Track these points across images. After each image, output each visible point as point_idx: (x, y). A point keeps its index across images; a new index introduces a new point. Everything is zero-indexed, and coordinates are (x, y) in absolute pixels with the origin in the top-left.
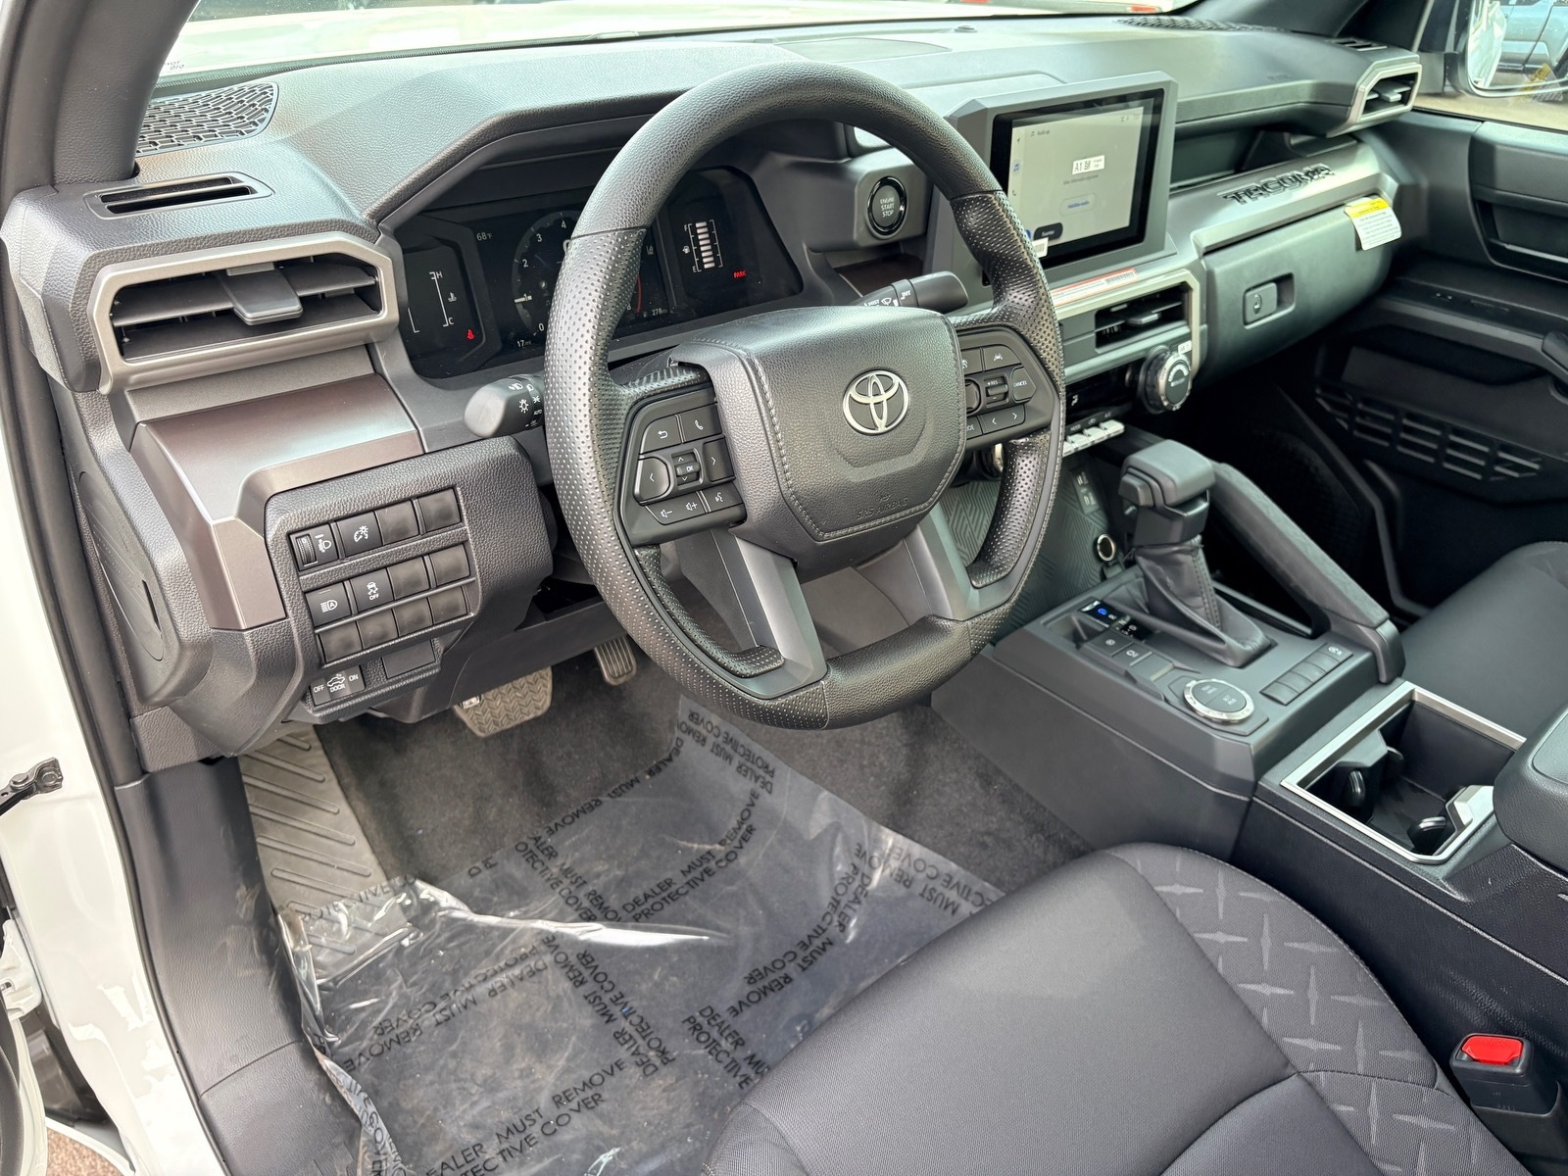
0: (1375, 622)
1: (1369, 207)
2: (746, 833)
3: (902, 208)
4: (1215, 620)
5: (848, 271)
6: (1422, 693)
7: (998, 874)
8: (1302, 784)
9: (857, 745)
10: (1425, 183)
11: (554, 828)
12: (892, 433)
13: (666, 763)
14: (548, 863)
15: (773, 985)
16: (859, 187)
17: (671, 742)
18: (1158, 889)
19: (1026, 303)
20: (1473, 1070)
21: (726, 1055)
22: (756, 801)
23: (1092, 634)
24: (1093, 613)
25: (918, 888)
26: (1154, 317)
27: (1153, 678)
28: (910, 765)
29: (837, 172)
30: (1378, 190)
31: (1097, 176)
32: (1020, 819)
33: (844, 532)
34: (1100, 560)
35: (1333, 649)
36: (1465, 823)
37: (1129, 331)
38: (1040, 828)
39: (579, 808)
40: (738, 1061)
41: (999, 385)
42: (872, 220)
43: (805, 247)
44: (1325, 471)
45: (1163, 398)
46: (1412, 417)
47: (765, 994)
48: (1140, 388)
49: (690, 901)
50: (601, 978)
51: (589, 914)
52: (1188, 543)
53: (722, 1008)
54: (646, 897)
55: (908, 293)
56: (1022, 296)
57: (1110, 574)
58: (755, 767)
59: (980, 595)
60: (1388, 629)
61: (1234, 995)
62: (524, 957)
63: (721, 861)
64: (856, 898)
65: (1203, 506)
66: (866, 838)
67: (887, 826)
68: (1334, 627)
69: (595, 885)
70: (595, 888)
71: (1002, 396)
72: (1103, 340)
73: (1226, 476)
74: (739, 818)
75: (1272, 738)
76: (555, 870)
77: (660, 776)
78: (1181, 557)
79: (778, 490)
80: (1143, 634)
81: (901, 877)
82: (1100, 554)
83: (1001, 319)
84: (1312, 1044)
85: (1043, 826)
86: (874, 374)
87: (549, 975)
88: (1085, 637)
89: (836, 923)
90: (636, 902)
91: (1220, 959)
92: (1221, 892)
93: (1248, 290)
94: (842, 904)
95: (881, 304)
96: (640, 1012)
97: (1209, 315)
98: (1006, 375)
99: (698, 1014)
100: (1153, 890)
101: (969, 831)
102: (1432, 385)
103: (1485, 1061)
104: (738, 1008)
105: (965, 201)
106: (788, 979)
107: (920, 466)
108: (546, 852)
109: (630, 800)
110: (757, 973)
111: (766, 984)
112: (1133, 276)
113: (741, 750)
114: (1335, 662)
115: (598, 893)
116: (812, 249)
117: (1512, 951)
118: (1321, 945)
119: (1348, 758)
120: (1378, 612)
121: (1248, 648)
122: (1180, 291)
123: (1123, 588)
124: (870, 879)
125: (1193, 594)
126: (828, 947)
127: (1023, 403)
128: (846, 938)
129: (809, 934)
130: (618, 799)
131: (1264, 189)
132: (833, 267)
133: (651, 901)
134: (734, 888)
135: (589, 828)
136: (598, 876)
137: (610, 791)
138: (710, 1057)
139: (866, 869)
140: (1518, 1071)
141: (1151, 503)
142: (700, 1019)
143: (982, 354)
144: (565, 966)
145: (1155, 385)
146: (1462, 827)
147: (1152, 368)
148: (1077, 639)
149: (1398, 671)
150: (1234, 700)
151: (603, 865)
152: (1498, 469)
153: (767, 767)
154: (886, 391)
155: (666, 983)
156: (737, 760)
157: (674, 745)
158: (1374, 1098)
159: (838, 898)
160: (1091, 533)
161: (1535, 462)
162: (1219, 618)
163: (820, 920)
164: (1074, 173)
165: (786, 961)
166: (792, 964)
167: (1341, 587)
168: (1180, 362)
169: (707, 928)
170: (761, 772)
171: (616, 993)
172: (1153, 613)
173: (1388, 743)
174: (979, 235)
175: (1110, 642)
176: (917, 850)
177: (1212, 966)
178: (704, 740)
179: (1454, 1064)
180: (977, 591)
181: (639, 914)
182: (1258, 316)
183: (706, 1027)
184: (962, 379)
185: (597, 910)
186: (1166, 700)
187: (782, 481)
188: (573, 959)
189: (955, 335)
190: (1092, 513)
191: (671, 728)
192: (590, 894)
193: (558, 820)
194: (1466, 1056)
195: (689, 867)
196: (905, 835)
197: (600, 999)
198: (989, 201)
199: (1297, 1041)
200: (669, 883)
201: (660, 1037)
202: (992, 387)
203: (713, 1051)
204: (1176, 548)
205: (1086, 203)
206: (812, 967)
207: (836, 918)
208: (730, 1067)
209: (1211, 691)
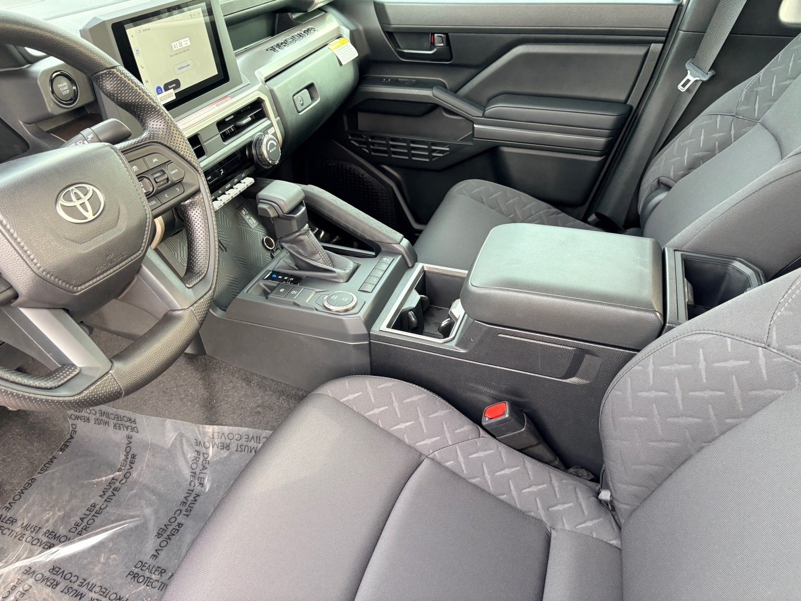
0: (399, 241)
1: (339, 44)
2: (132, 459)
3: (74, 88)
4: (329, 263)
5: (57, 131)
6: (427, 267)
7: (270, 424)
8: (388, 326)
9: (175, 389)
10: (361, 28)
11: (9, 506)
12: (100, 218)
13: (70, 440)
14: (12, 528)
15: (173, 532)
16: (40, 80)
17: (69, 427)
18: (342, 401)
19: (160, 127)
20: (491, 423)
21: (157, 582)
22: (131, 440)
23: (272, 289)
24: (270, 278)
25: (233, 447)
26: (248, 119)
27: (307, 301)
28: (206, 389)
29: (23, 74)
30: (340, 34)
31: (188, 50)
32: (271, 393)
33: (91, 283)
34: (269, 250)
35: (385, 259)
36: (457, 318)
37: (239, 129)
38: (282, 393)
39: (22, 488)
40: (165, 582)
41: (162, 175)
42: (57, 97)
43: (21, 123)
44: (367, 175)
45: (268, 159)
46: (393, 140)
47: (170, 539)
48: (255, 157)
49: (111, 510)
50: (68, 576)
51: (49, 545)
52: (303, 229)
53: (147, 558)
54: (82, 519)
55: (92, 136)
56: (156, 123)
57: (275, 255)
58: (123, 423)
59: (193, 291)
60: (405, 242)
61: (389, 435)
62: (14, 587)
63: (122, 480)
64: (204, 467)
65: (303, 209)
66: (198, 434)
67: (206, 424)
68: (383, 249)
69: (49, 526)
70: (48, 529)
71: (166, 181)
72: (226, 137)
73: (311, 191)
74: (125, 453)
75: (369, 310)
76: (18, 530)
77: (68, 450)
78: (302, 237)
79: (32, 272)
80: (297, 281)
81: (223, 446)
82: (267, 246)
83: (149, 139)
84: (428, 441)
85: (283, 392)
86: (73, 187)
87: (34, 590)
88: (270, 292)
89: (197, 484)
90: (77, 525)
91: (379, 421)
92: (370, 389)
93: (294, 95)
94: (198, 473)
95: (76, 145)
96: (99, 584)
97: (279, 112)
98: (163, 169)
99: (134, 568)
100: (340, 402)
101: (249, 409)
102: (396, 122)
103: (495, 417)
104: (156, 554)
105: (99, 76)
106: (180, 525)
107: (125, 232)
108: (9, 522)
109: (54, 470)
110: (161, 530)
111: (169, 533)
112: (230, 101)
113: (112, 416)
114: (386, 265)
115: (51, 530)
116: (26, 123)
117: (490, 366)
118: (418, 395)
119: (406, 307)
120: (398, 236)
121: (348, 271)
122: (258, 103)
123: (282, 260)
124: (208, 454)
125: (314, 254)
126: (197, 498)
127: (180, 182)
128: (205, 489)
129: (185, 496)
130: (46, 473)
131: (285, 43)
132: (46, 130)
133: (85, 521)
134: (134, 491)
135: (33, 495)
136: (47, 521)
137: (39, 471)
138: (148, 588)
139: (204, 450)
140: (507, 416)
141: (276, 215)
142: (136, 570)
143: (145, 161)
144: (43, 580)
145: (262, 155)
146: (457, 320)
147: (257, 146)
148: (266, 294)
149: (415, 260)
150: (347, 299)
151: (49, 514)
152: (434, 154)
153: (130, 420)
154: (85, 195)
155: (109, 560)
156: (112, 423)
157: (71, 429)
158: (459, 453)
159: (194, 471)
160: (259, 237)
161: (447, 147)
162: (330, 261)
163: (189, 486)
164: (174, 50)
165: (176, 516)
166: (180, 516)
167: (379, 229)
168: (271, 139)
169: (125, 520)
170: (128, 424)
171: (81, 580)
172: (300, 269)
173: (420, 294)
174: (116, 93)
175: (282, 290)
176: (226, 429)
177: (377, 426)
178: (88, 419)
179: (484, 424)
180: (191, 289)
181: (81, 530)
182: (303, 107)
183: (141, 573)
184: (135, 178)
185: (54, 539)
186: (316, 310)
187: (32, 266)
188: (47, 574)
189: (121, 154)
190: (256, 227)
191: (65, 420)
192: (46, 533)
193: (11, 500)
194: (487, 418)
195: (103, 492)
196: (218, 425)
197: (72, 588)
198: (113, 73)
199: (422, 443)
200: (94, 506)
201: (115, 592)
202: (158, 177)
203: (149, 584)
204: (298, 234)
205: (188, 65)
206: (191, 513)
207: (196, 482)
208: (161, 588)
209: (335, 298)
